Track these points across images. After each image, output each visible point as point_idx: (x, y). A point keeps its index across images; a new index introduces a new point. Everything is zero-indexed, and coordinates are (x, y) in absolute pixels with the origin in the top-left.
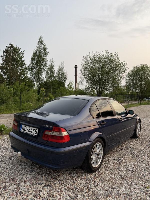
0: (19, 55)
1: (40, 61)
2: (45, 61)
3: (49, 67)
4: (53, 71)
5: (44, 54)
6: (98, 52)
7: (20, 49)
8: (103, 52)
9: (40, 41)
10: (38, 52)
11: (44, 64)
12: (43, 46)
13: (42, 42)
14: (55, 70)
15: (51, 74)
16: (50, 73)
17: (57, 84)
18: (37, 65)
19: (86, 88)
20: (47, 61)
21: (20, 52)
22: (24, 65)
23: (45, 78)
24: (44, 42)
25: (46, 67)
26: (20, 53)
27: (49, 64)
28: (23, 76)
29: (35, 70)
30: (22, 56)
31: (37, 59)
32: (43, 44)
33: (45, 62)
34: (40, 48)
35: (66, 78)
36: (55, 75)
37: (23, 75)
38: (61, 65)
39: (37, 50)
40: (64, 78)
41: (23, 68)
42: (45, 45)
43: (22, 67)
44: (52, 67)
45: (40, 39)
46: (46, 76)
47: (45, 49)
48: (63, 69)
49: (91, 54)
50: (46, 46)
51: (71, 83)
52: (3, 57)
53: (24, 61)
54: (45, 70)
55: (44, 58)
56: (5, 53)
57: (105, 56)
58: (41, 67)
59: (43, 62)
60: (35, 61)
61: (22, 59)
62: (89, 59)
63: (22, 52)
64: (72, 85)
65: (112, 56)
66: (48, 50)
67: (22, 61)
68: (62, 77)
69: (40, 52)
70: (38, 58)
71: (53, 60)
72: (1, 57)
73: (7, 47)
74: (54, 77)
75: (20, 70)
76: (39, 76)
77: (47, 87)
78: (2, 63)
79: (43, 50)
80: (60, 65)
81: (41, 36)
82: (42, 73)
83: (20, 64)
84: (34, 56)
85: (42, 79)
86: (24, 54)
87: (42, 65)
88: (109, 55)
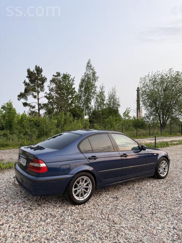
0: (69, 82)
1: (89, 88)
2: (94, 87)
3: (98, 94)
4: (103, 98)
5: (93, 80)
6: (159, 72)
7: (70, 75)
8: (166, 71)
9: (88, 66)
10: (86, 78)
11: (93, 91)
12: (91, 71)
13: (91, 66)
14: (105, 97)
15: (101, 101)
16: (99, 100)
17: (108, 112)
18: (86, 93)
19: (146, 116)
20: (97, 87)
21: (70, 78)
22: (74, 93)
23: (94, 106)
24: (93, 66)
25: (95, 94)
26: (70, 80)
27: (98, 90)
28: (73, 105)
29: (83, 98)
30: (72, 83)
31: (85, 87)
32: (92, 68)
33: (94, 89)
34: (89, 73)
35: (119, 105)
36: (105, 103)
37: (74, 103)
38: (113, 90)
39: (85, 76)
40: (116, 106)
41: (74, 96)
42: (94, 69)
43: (72, 95)
44: (102, 93)
45: (89, 63)
46: (95, 104)
47: (94, 74)
48: (115, 95)
49: (150, 74)
50: (95, 71)
51: (127, 111)
52: (49, 86)
53: (74, 88)
54: (94, 97)
55: (93, 84)
56: (52, 82)
57: (168, 76)
58: (89, 95)
59: (91, 89)
60: (84, 88)
61: (72, 86)
62: (148, 81)
63: (73, 79)
64: (129, 112)
65: (178, 74)
66: (97, 75)
67: (72, 89)
68: (114, 103)
69: (89, 78)
70: (87, 84)
71: (103, 85)
72: (48, 87)
73: (53, 76)
74: (104, 104)
75: (71, 98)
76: (87, 104)
77: (96, 116)
78: (49, 93)
79: (91, 76)
80: (111, 90)
81: (89, 60)
82: (91, 100)
83: (70, 92)
84: (82, 83)
85: (91, 108)
86: (74, 81)
87: (91, 92)
88: (174, 74)
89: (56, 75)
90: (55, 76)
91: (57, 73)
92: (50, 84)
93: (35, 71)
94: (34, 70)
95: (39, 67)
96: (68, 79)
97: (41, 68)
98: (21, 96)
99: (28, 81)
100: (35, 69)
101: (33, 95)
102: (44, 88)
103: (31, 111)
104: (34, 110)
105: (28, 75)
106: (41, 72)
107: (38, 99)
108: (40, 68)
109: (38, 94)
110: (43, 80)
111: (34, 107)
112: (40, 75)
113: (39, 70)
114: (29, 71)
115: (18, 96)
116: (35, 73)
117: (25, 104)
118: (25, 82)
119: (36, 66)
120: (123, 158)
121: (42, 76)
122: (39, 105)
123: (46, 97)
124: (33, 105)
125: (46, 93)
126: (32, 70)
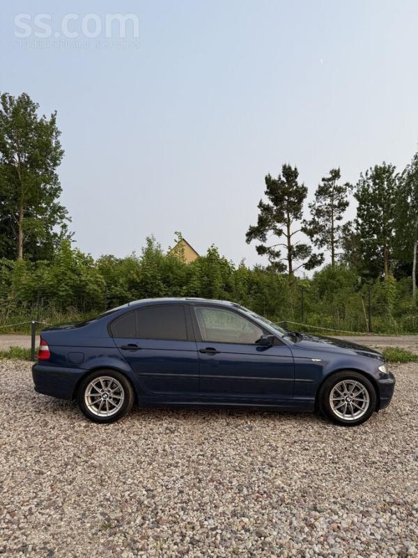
0: (392, 184)
7: (394, 167)
21: (394, 175)
26: (394, 180)
30: (398, 187)
52: (313, 205)
56: (320, 195)
63: (400, 175)
78: (311, 220)
89: (330, 176)
90: (329, 180)
91: (331, 172)
92: (315, 199)
93: (282, 177)
94: (280, 176)
95: (290, 168)
96: (388, 177)
97: (296, 169)
98: (253, 233)
99: (267, 201)
100: (282, 174)
101: (275, 228)
102: (302, 210)
103: (272, 263)
104: (277, 260)
105: (268, 188)
106: (296, 177)
107: (289, 237)
108: (293, 169)
109: (288, 227)
110: (301, 193)
111: (278, 255)
112: (294, 184)
113: (290, 173)
114: (268, 180)
115: (247, 235)
116: (283, 182)
117: (261, 250)
118: (261, 205)
119: (284, 167)
120: (206, 356)
121: (296, 185)
122: (290, 248)
123: (304, 230)
124: (276, 250)
125: (304, 221)
126: (275, 177)
